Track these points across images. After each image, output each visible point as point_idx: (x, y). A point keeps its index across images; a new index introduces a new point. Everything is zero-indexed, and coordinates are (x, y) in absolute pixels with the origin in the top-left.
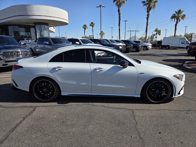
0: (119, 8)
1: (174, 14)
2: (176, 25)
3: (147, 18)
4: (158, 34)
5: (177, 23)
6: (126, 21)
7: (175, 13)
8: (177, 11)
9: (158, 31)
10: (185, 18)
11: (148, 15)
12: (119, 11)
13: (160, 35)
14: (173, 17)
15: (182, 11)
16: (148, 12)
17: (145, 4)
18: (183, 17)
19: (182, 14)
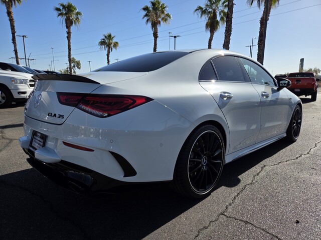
0: (8, 8)
1: (103, 39)
2: (108, 55)
3: (69, 38)
4: (76, 68)
5: (109, 52)
6: (23, 36)
7: (104, 37)
8: (107, 36)
9: (76, 62)
10: (117, 48)
11: (69, 33)
12: (9, 13)
13: (79, 68)
14: (102, 43)
15: (112, 36)
16: (68, 27)
17: (60, 12)
18: (116, 44)
19: (114, 40)
